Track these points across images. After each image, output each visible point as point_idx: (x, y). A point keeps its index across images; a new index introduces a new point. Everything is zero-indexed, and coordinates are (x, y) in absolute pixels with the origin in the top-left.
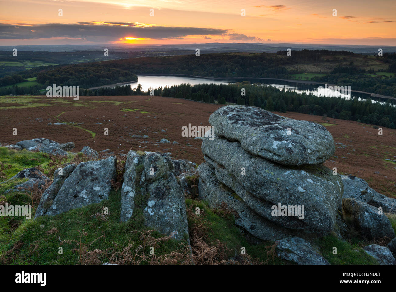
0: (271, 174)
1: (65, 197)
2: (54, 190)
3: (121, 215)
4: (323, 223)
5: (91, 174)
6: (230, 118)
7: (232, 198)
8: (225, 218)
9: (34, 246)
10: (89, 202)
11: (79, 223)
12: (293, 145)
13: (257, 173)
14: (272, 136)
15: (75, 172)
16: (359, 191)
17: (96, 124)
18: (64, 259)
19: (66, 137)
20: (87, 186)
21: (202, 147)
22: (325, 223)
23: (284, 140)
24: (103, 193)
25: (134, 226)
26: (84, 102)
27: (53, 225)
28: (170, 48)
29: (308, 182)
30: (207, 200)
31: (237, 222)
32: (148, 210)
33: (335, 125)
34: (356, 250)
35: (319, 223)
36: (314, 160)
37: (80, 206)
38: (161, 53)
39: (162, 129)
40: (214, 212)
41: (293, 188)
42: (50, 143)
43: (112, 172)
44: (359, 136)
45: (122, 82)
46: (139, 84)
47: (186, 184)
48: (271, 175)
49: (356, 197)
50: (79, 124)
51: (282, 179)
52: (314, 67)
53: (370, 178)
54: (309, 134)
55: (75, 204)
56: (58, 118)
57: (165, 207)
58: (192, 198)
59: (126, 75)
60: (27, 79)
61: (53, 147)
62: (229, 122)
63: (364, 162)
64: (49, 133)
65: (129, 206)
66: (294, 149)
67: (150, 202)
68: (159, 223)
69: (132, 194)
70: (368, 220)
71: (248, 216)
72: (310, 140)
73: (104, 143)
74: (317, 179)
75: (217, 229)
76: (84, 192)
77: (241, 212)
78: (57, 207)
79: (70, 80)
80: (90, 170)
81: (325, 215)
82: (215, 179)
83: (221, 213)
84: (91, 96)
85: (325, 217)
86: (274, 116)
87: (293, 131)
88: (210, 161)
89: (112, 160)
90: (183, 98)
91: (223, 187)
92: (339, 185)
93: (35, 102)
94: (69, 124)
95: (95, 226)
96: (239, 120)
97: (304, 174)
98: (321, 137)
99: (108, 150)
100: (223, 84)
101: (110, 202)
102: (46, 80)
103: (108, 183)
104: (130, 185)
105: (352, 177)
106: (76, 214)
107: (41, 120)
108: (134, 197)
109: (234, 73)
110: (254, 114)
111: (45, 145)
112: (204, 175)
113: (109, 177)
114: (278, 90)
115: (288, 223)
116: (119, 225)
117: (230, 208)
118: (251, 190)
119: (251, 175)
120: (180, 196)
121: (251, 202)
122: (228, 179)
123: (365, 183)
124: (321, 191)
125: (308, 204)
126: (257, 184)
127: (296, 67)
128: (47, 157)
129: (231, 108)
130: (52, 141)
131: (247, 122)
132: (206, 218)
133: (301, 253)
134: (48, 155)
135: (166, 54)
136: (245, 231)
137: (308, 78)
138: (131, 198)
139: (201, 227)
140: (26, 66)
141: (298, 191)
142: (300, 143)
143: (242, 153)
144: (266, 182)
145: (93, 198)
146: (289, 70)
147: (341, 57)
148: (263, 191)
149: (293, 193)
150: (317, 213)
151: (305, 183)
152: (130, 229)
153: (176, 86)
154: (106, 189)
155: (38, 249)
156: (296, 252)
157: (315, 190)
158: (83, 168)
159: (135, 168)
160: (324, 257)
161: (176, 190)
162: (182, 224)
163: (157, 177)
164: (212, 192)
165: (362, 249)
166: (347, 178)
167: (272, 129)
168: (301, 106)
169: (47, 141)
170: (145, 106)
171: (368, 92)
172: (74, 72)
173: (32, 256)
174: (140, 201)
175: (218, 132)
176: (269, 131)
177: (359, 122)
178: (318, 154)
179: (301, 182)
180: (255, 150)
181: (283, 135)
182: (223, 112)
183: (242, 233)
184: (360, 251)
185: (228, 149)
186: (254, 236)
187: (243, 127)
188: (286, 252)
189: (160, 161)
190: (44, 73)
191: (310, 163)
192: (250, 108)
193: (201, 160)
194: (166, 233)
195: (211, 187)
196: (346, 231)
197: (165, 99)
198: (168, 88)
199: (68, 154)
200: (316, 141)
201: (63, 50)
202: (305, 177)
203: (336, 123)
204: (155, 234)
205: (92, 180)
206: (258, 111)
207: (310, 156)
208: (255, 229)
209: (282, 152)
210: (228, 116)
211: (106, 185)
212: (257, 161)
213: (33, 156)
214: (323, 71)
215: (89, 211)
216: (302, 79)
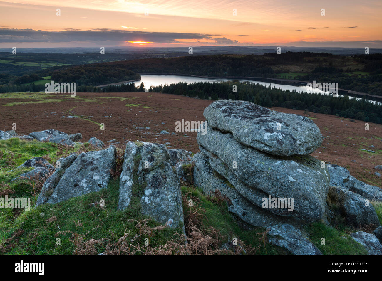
0: (262, 163)
1: (66, 186)
2: (55, 179)
3: (119, 203)
4: (313, 211)
5: (92, 163)
6: (223, 112)
7: (225, 186)
8: (219, 205)
9: (33, 234)
10: (89, 190)
11: (78, 211)
12: (283, 136)
13: (249, 163)
14: (263, 128)
15: (76, 162)
16: (342, 179)
17: (104, 117)
18: (62, 247)
19: (77, 129)
20: (87, 176)
21: (197, 138)
22: (315, 212)
23: (274, 132)
24: (103, 182)
25: (131, 214)
26: (93, 98)
27: (53, 213)
28: (170, 50)
29: (298, 172)
30: (201, 187)
31: (230, 208)
32: (145, 199)
33: (315, 118)
34: (344, 237)
35: (309, 212)
36: (303, 151)
37: (80, 194)
38: (161, 55)
39: (162, 122)
40: (208, 199)
41: (284, 177)
42: (59, 134)
43: (111, 162)
44: (337, 128)
45: (127, 81)
46: (142, 83)
47: (182, 172)
48: (262, 165)
49: (338, 184)
50: (89, 117)
51: (273, 169)
52: (297, 67)
53: (347, 166)
54: (298, 126)
55: (75, 192)
56: (70, 112)
57: (161, 196)
58: (187, 185)
59: (130, 75)
60: (42, 78)
61: (61, 138)
62: (223, 115)
63: (342, 151)
64: (62, 125)
65: (127, 194)
66: (284, 140)
67: (147, 191)
68: (155, 211)
69: (130, 183)
70: (354, 208)
71: (240, 203)
72: (299, 132)
73: (111, 134)
74: (306, 168)
75: (211, 216)
76: (84, 181)
77: (234, 199)
78: (57, 195)
79: (81, 78)
80: (91, 160)
81: (315, 204)
82: (209, 168)
83: (215, 200)
84: (99, 92)
85: (315, 206)
86: (264, 110)
87: (283, 123)
88: (204, 151)
89: (112, 150)
90: (181, 94)
91: (216, 175)
92: (327, 175)
93: (50, 98)
94: (80, 117)
95: (93, 214)
96: (232, 113)
97: (294, 164)
98: (309, 129)
99: (114, 140)
100: (216, 82)
101: (109, 191)
102: (60, 79)
103: (107, 172)
104: (127, 174)
105: (335, 166)
106: (76, 202)
107: (55, 114)
108: (132, 186)
109: (225, 72)
110: (245, 107)
111: (55, 135)
112: (199, 163)
113: (108, 166)
114: (265, 87)
115: (278, 211)
116: (116, 213)
117: (223, 195)
118: (243, 179)
119: (243, 165)
120: (175, 185)
121: (243, 190)
122: (221, 168)
123: (347, 172)
124: (311, 180)
125: (298, 193)
126: (248, 173)
127: (281, 67)
128: (56, 147)
129: (224, 102)
130: (61, 132)
131: (239, 115)
132: (200, 206)
133: (291, 239)
134: (56, 145)
135: (165, 56)
136: (238, 217)
137: (291, 77)
138: (129, 187)
139: (196, 214)
140: (42, 66)
141: (289, 181)
142: (290, 135)
143: (234, 144)
144: (258, 172)
145: (93, 186)
146: (274, 70)
147: (322, 58)
148: (254, 180)
149: (284, 182)
150: (307, 201)
151: (295, 173)
152: (127, 217)
153: (175, 84)
154: (105, 178)
155: (37, 238)
156: (286, 239)
157: (305, 180)
158: (84, 158)
159: (133, 158)
160: (314, 244)
161: (172, 179)
162: (178, 212)
163: (154, 167)
164: (206, 180)
165: (350, 235)
166: (329, 167)
167: (263, 121)
168: (285, 102)
169: (57, 132)
170: (147, 101)
171: (345, 89)
172: (84, 72)
173: (31, 244)
174: (137, 190)
175: (212, 124)
176: (260, 124)
177: (337, 116)
178: (307, 145)
179: (291, 172)
180: (247, 141)
181: (274, 127)
182: (217, 106)
183: (234, 219)
184: (347, 238)
185: (221, 140)
186: (246, 223)
187: (235, 119)
188: (276, 238)
189: (156, 152)
190: (57, 72)
191: (299, 153)
192: (242, 102)
193: (196, 149)
194: (162, 222)
195: (205, 176)
196: (333, 217)
197: (165, 95)
198: (168, 86)
199: (75, 144)
200: (305, 132)
201: (75, 52)
202: (295, 167)
203: (317, 117)
204: (152, 222)
205: (92, 170)
206: (250, 105)
207: (299, 147)
208: (247, 215)
209: (273, 143)
210: (221, 109)
211: (106, 174)
212: (249, 151)
213: (42, 146)
214: (305, 70)
215: (89, 199)
216: (286, 78)
